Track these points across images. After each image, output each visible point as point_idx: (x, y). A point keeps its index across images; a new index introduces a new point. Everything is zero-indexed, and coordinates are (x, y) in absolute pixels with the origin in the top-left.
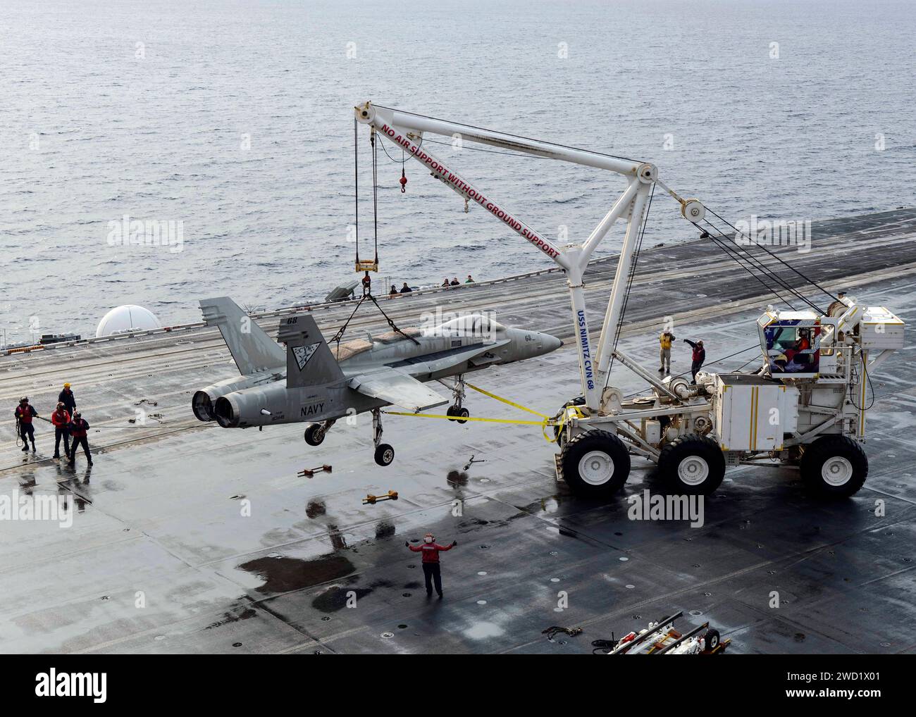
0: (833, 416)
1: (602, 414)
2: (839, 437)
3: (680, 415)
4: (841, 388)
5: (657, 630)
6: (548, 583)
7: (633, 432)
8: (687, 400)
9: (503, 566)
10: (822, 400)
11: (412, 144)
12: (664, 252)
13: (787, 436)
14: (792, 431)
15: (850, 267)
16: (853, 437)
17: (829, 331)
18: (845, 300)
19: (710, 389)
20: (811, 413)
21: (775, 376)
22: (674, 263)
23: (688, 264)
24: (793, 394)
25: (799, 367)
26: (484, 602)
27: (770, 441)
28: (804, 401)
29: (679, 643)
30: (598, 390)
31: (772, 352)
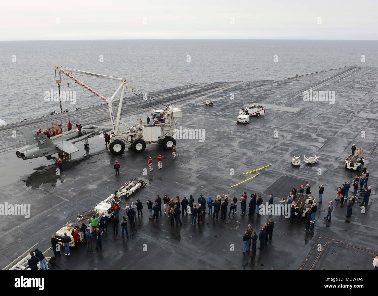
0: (168, 132)
1: (118, 136)
2: (170, 137)
3: (135, 135)
4: (170, 126)
5: (131, 182)
6: (106, 175)
7: (125, 139)
8: (137, 131)
9: (95, 172)
10: (166, 129)
11: (70, 75)
12: (127, 99)
13: (159, 137)
14: (160, 136)
15: (168, 100)
16: (172, 136)
17: (167, 114)
18: (169, 107)
19: (141, 128)
20: (164, 132)
21: (156, 124)
22: (130, 101)
23: (133, 101)
24: (160, 128)
25: (161, 122)
26: (91, 181)
27: (155, 139)
28: (162, 129)
29: (136, 185)
30: (117, 130)
31: (154, 119)
